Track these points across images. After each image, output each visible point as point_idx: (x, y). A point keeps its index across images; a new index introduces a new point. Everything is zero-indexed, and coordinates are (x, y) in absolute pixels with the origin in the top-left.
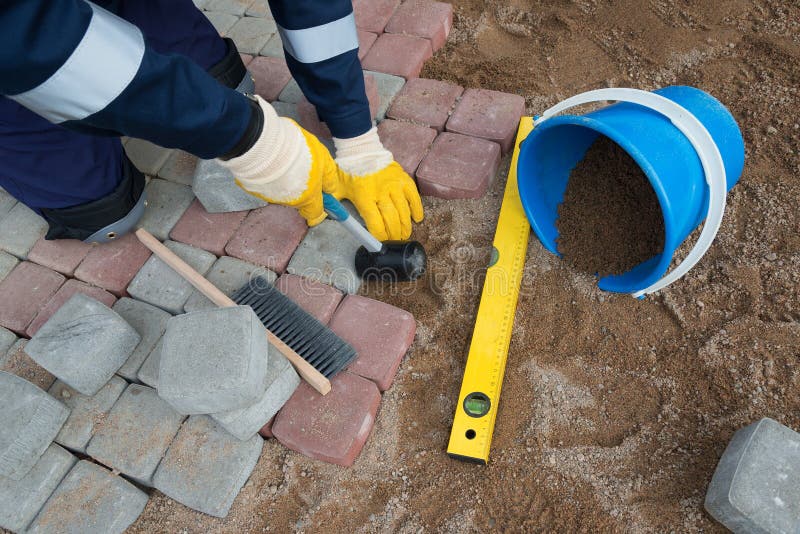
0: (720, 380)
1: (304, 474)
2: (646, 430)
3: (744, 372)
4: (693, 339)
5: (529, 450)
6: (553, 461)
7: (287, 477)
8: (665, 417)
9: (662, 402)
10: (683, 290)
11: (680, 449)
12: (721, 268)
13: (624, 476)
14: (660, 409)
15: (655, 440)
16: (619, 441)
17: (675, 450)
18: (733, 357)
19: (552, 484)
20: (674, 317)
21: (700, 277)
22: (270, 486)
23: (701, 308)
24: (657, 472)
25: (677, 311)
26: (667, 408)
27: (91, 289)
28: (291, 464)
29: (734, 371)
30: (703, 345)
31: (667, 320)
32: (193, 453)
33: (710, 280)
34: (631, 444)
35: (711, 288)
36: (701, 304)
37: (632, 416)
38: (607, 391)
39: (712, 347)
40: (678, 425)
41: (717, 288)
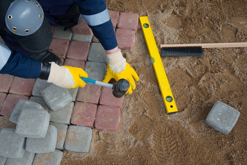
0: (204, 90)
1: (105, 135)
2: (189, 106)
3: (209, 87)
4: (196, 81)
5: (162, 116)
6: (169, 118)
7: (101, 137)
8: (193, 102)
9: (191, 98)
10: (191, 68)
11: (197, 109)
12: (200, 60)
13: (186, 118)
14: (191, 100)
15: (191, 108)
16: (183, 110)
17: (196, 109)
18: (206, 84)
19: (170, 124)
20: (190, 75)
21: (195, 63)
22: (97, 141)
23: (196, 72)
24: (193, 116)
25: (191, 74)
26: (193, 100)
27: (18, 96)
28: (101, 133)
29: (207, 87)
30: (199, 82)
31: (189, 77)
32: (74, 137)
33: (197, 64)
34: (186, 110)
35: (198, 66)
36: (196, 71)
37: (185, 103)
38: (178, 98)
39: (201, 82)
40: (196, 103)
41: (199, 66)
